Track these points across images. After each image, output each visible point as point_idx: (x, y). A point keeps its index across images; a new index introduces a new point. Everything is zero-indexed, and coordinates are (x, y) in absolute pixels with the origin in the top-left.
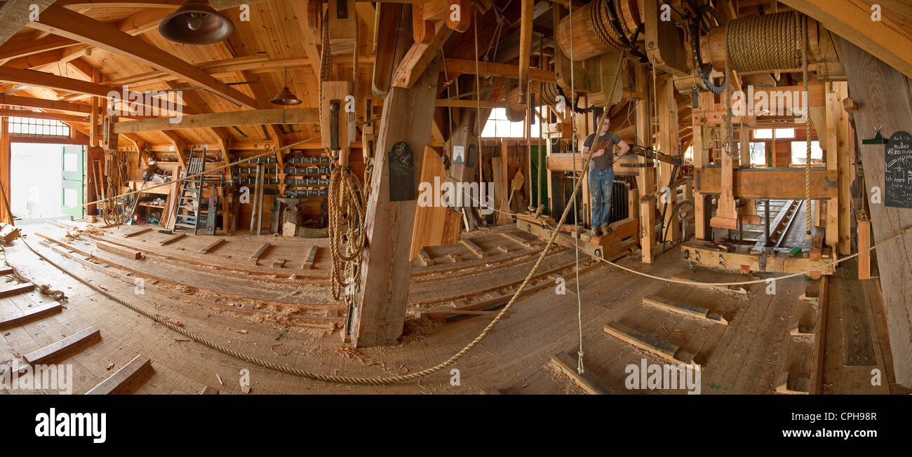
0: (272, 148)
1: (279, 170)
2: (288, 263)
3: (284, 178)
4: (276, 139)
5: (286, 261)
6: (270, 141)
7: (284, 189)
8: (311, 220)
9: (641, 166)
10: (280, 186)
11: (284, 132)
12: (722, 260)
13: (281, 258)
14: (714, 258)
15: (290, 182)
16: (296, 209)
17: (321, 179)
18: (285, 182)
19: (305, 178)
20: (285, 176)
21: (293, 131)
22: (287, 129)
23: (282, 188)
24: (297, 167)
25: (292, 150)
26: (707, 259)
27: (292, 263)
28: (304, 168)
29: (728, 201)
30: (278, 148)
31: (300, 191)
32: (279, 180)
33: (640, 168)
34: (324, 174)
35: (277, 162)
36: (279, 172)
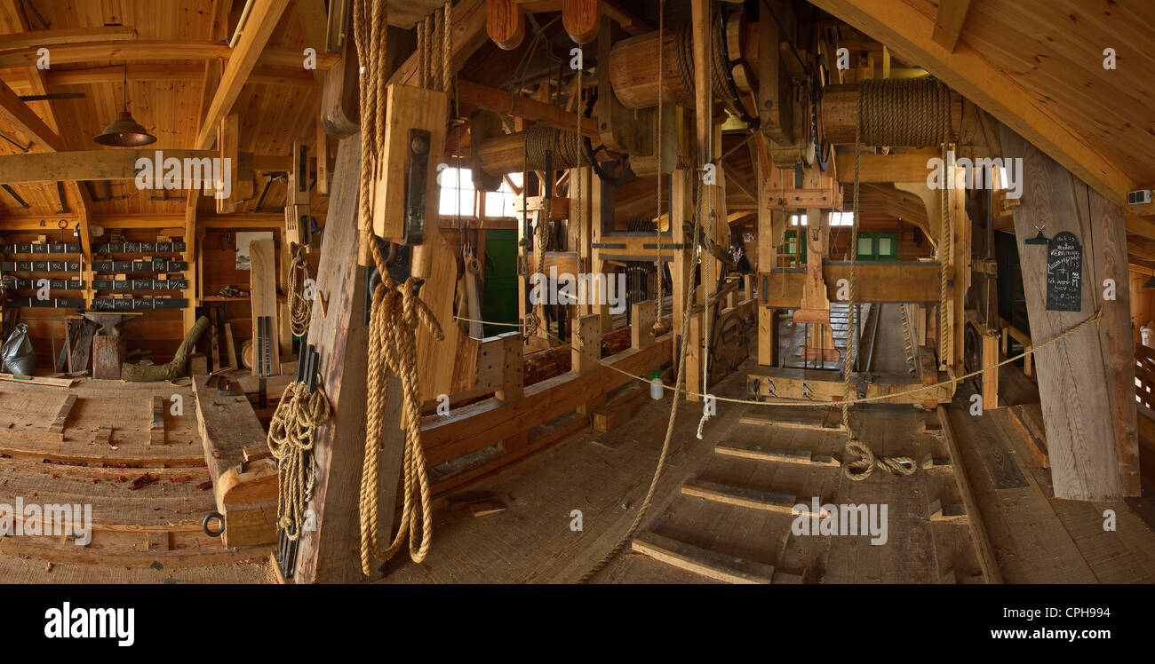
0: (72, 225)
1: (84, 265)
2: (118, 432)
3: (93, 279)
4: (81, 211)
5: (114, 430)
6: (68, 215)
7: (92, 297)
8: (139, 351)
9: (678, 247)
10: (85, 292)
11: (95, 199)
12: (807, 391)
13: (104, 423)
14: (796, 388)
15: (102, 285)
16: (115, 332)
17: (157, 281)
18: (95, 285)
19: (129, 278)
20: (95, 275)
21: (111, 197)
22: (100, 193)
23: (89, 296)
24: (115, 260)
25: (108, 231)
26: (785, 391)
27: (126, 433)
28: (129, 261)
29: (816, 286)
30: (84, 229)
31: (121, 300)
32: (84, 282)
33: (675, 251)
34: (162, 272)
35: (81, 251)
36: (84, 269)
